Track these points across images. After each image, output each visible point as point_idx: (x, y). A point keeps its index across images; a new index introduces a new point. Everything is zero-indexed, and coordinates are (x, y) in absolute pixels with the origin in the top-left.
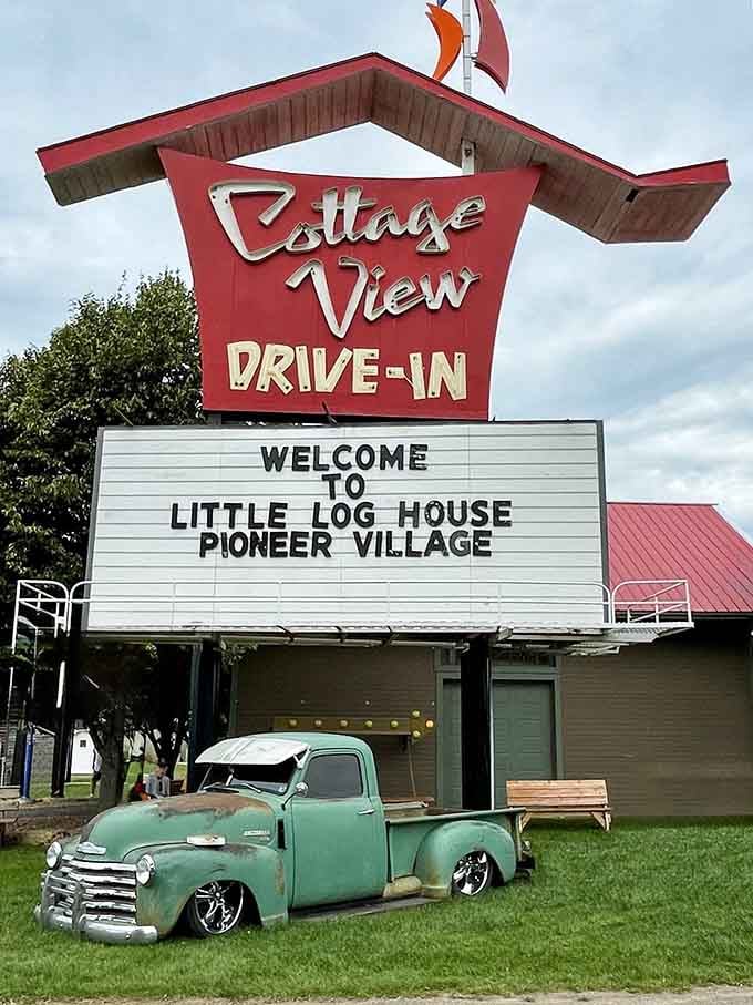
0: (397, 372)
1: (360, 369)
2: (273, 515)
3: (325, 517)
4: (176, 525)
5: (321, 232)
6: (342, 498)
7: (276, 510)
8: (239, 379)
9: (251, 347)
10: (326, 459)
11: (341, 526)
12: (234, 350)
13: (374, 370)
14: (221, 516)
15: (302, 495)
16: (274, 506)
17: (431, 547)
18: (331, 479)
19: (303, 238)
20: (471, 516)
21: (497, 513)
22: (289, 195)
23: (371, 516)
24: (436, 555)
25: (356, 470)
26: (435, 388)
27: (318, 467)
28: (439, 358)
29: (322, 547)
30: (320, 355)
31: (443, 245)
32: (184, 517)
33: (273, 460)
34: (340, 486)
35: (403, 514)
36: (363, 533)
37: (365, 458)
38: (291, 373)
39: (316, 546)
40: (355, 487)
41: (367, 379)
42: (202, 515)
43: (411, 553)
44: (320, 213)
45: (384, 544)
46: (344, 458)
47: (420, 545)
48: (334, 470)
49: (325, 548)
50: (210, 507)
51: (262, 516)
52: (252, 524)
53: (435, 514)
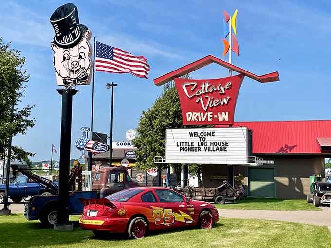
0: (216, 116)
1: (209, 116)
2: (191, 144)
3: (200, 144)
4: (177, 146)
5: (202, 91)
6: (202, 141)
7: (192, 143)
8: (189, 119)
9: (190, 113)
10: (199, 134)
11: (202, 146)
12: (188, 114)
13: (211, 116)
14: (184, 144)
15: (196, 141)
16: (191, 143)
17: (217, 150)
18: (200, 138)
19: (198, 93)
20: (222, 144)
21: (226, 144)
22: (196, 84)
23: (207, 144)
24: (218, 151)
25: (204, 136)
26: (223, 119)
27: (198, 136)
28: (223, 113)
29: (199, 149)
30: (202, 114)
31: (224, 92)
32: (179, 144)
33: (191, 135)
34: (202, 139)
35: (211, 144)
36: (206, 147)
37: (205, 134)
38: (197, 117)
39: (198, 149)
40: (204, 139)
41: (211, 118)
42: (181, 144)
43: (213, 151)
44: (201, 87)
45: (209, 149)
46: (202, 134)
47: (215, 149)
48: (200, 136)
49: (200, 150)
50: (183, 143)
51: (190, 144)
52: (188, 146)
53: (216, 144)
